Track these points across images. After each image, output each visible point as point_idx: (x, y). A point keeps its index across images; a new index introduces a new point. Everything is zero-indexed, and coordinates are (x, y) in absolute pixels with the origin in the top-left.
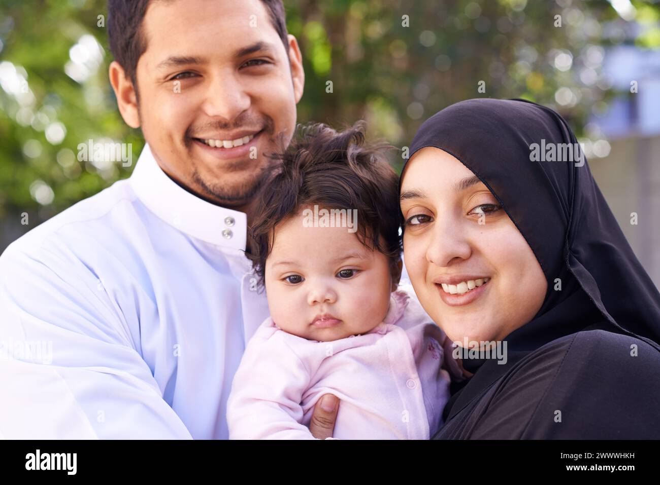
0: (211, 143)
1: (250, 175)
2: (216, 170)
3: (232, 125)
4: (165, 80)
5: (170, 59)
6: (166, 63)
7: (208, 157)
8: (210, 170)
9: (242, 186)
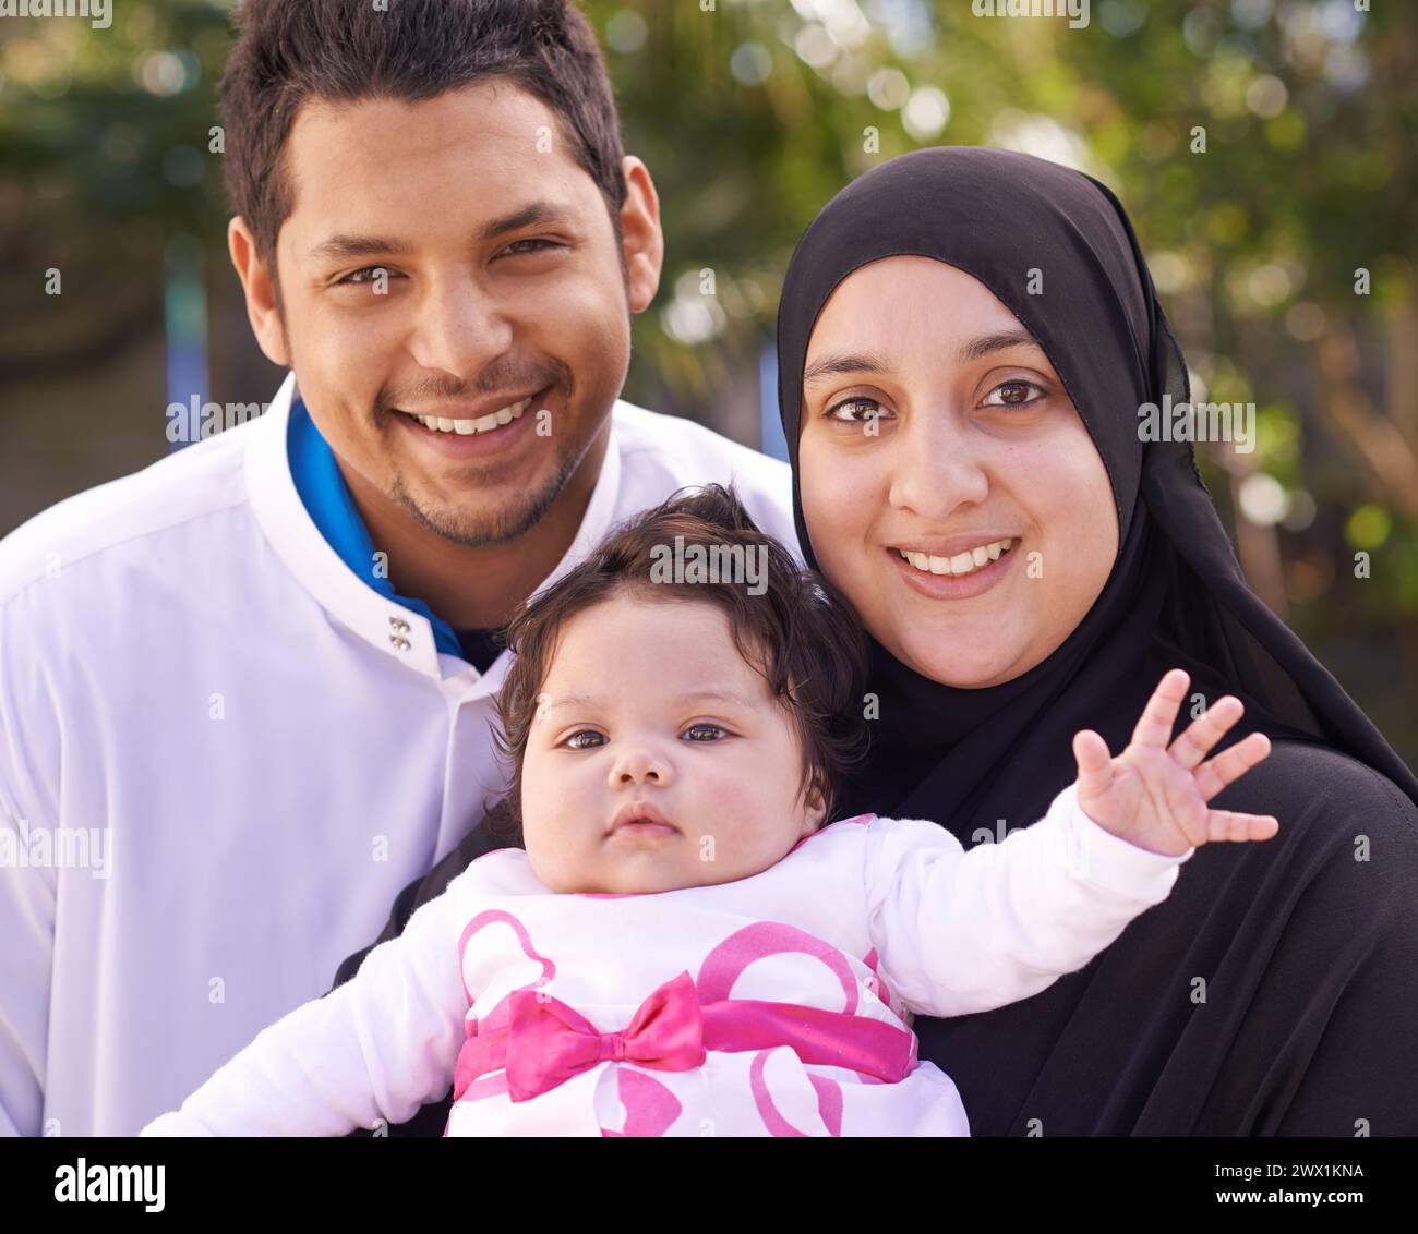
0: (431, 422)
1: (517, 495)
2: (441, 482)
3: (473, 387)
4: (328, 284)
5: (335, 240)
6: (326, 249)
7: (426, 453)
8: (427, 481)
9: (499, 518)
